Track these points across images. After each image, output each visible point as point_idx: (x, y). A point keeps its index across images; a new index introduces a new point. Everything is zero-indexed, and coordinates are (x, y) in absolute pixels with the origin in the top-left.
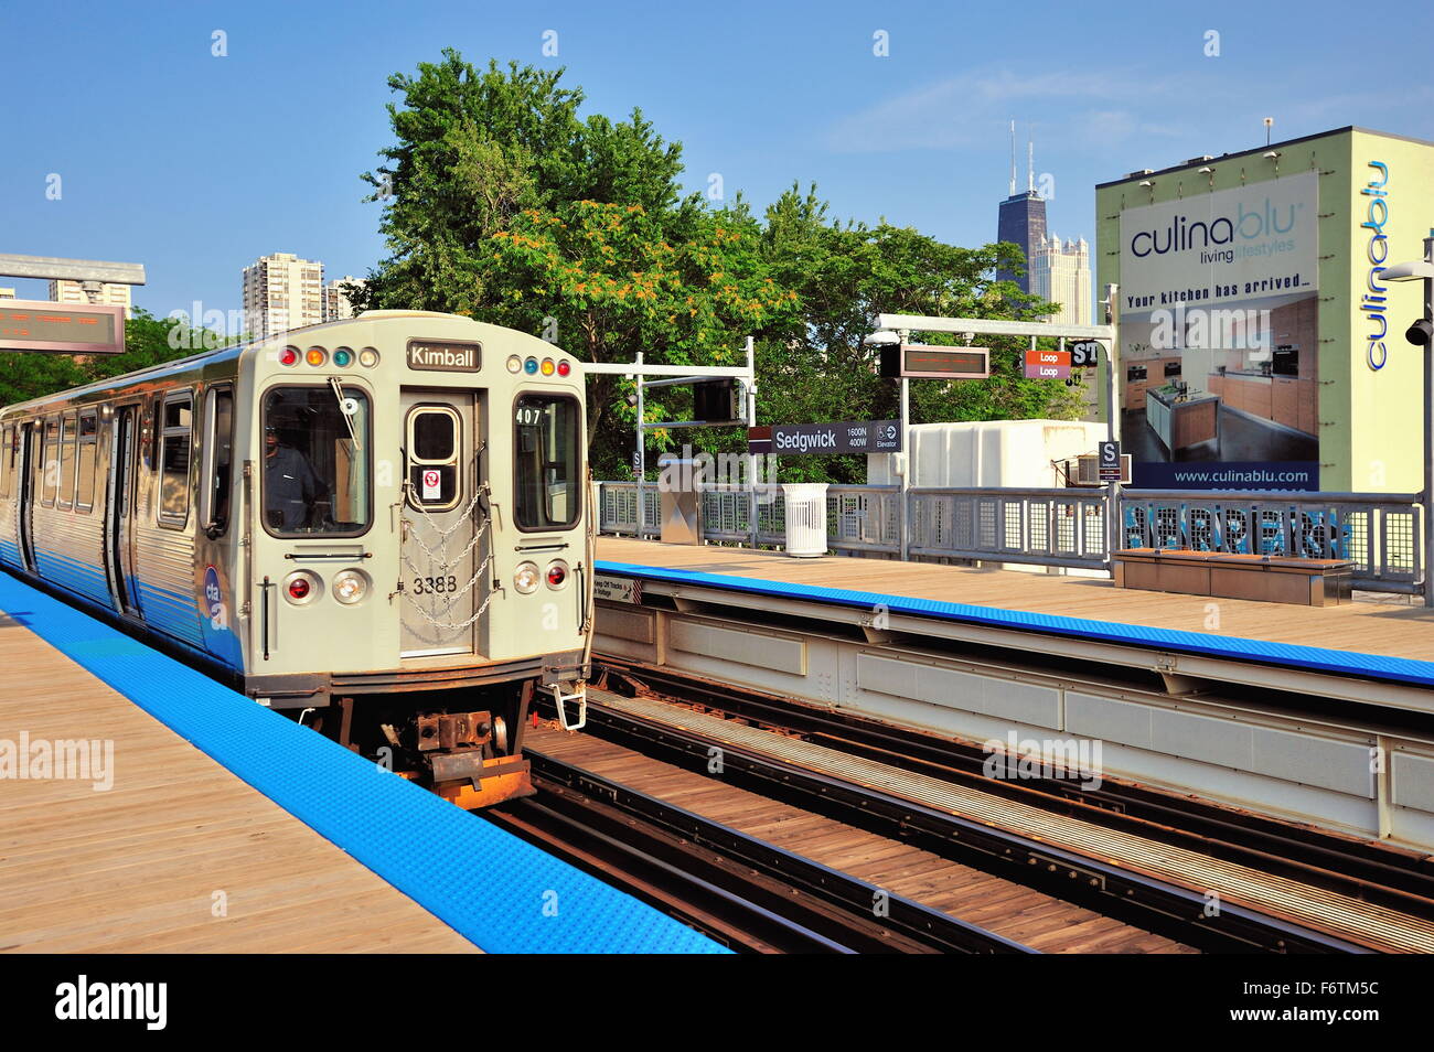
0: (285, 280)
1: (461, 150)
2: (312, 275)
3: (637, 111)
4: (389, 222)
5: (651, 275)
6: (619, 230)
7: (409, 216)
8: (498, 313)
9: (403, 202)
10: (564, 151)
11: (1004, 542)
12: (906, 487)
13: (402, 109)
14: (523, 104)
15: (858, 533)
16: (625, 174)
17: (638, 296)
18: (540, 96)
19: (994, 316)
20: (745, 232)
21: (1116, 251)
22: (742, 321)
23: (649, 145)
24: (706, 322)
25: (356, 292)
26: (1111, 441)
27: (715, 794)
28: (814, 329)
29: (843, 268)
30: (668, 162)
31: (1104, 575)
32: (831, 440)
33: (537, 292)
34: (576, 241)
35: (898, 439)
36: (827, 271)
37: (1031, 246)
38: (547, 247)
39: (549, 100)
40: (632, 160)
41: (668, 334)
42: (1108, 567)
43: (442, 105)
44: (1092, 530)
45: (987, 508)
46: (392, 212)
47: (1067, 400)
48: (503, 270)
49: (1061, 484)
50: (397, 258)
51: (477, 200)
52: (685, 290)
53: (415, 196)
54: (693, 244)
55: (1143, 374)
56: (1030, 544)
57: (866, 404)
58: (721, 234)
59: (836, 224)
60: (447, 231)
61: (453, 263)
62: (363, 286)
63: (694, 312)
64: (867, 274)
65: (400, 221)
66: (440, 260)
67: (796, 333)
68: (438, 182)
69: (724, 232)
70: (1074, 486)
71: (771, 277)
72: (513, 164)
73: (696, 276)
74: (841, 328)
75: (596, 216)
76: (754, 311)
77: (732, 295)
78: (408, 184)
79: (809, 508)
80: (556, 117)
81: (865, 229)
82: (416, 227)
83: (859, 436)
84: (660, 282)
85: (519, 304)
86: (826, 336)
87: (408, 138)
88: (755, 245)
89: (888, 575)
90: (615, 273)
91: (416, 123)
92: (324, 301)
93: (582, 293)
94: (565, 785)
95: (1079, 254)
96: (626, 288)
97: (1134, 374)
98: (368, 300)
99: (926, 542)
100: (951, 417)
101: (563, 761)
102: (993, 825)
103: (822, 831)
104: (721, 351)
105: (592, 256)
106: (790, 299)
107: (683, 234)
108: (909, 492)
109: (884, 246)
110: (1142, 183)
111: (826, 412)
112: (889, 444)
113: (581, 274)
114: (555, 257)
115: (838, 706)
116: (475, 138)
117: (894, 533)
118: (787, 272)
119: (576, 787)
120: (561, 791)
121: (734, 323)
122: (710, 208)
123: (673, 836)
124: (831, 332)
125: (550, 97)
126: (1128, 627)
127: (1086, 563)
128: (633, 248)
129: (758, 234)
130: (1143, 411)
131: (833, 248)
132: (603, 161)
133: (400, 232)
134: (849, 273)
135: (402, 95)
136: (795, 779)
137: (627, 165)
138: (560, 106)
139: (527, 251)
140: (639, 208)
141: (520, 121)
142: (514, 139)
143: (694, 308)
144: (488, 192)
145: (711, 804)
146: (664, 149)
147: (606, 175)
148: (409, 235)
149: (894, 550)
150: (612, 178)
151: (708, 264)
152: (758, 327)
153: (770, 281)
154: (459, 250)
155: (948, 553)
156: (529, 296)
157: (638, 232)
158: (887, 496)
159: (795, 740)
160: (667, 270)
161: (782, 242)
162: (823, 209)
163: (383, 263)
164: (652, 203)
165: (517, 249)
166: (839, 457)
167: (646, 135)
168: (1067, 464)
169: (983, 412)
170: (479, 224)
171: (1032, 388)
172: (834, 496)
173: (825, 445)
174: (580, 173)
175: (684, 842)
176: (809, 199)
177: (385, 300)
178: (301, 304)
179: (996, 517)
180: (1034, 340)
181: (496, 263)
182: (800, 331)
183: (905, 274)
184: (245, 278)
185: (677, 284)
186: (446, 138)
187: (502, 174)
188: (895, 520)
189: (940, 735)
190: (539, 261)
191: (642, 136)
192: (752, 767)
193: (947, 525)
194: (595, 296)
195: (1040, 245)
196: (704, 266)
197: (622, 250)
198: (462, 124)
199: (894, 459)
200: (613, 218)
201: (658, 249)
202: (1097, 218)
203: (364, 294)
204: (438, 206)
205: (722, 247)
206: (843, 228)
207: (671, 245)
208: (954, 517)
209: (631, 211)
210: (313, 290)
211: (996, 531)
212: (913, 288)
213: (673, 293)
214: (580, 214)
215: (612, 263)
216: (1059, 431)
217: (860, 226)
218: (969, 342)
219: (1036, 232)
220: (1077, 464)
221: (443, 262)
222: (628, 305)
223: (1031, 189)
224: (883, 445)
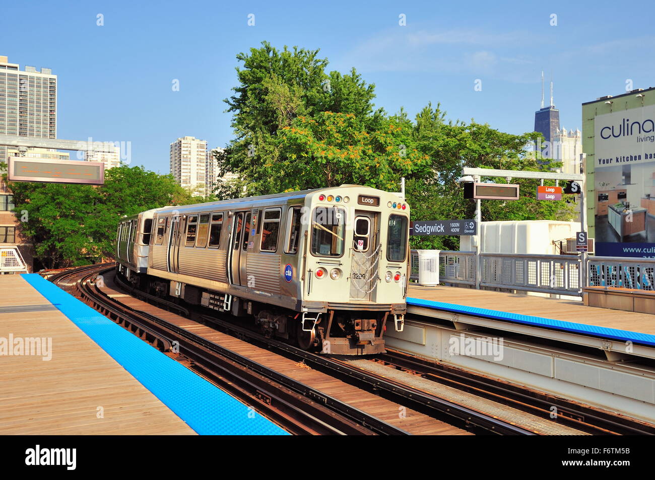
0: (189, 149)
1: (270, 88)
2: (202, 146)
3: (354, 69)
4: (235, 122)
5: (358, 148)
6: (342, 125)
7: (245, 119)
8: (285, 165)
9: (242, 112)
10: (319, 88)
11: (528, 281)
12: (479, 253)
13: (243, 69)
14: (299, 66)
15: (454, 275)
16: (347, 99)
17: (351, 157)
18: (307, 63)
19: (529, 168)
20: (405, 127)
21: (592, 136)
22: (402, 170)
23: (359, 85)
24: (384, 170)
25: (220, 155)
26: (583, 231)
27: (374, 402)
28: (439, 173)
29: (452, 144)
30: (368, 94)
31: (579, 299)
32: (442, 228)
33: (304, 155)
34: (322, 131)
35: (475, 229)
36: (445, 146)
37: (551, 134)
38: (308, 134)
39: (312, 64)
40: (351, 92)
41: (365, 175)
42: (581, 295)
43: (261, 67)
44: (574, 277)
45: (519, 263)
46: (237, 117)
47: (567, 210)
48: (287, 145)
49: (558, 253)
50: (238, 139)
51: (277, 112)
52: (374, 155)
53: (248, 110)
54: (378, 132)
55: (606, 198)
56: (541, 283)
57: (463, 211)
58: (392, 128)
59: (450, 123)
60: (263, 126)
61: (265, 142)
62: (223, 152)
63: (378, 165)
64: (464, 147)
65: (240, 121)
66: (259, 140)
67: (429, 175)
68: (259, 103)
69: (394, 127)
70: (564, 254)
71: (417, 149)
72: (294, 94)
73: (380, 148)
74: (452, 174)
75: (332, 119)
76: (407, 165)
77: (397, 157)
78: (245, 104)
79: (430, 262)
80: (315, 72)
81: (464, 125)
82: (248, 124)
83: (455, 227)
84: (362, 151)
85: (295, 161)
86: (444, 177)
87: (245, 83)
88: (410, 133)
89: (468, 296)
90: (340, 146)
91: (249, 76)
92: (207, 159)
93: (323, 155)
94: (302, 394)
95: (576, 137)
96: (346, 153)
97: (602, 198)
98: (225, 159)
99: (489, 280)
100: (506, 218)
101: (303, 383)
102: (514, 424)
103: (426, 423)
104: (391, 184)
105: (330, 138)
106: (425, 159)
107: (375, 128)
108: (480, 255)
109: (474, 134)
110: (606, 103)
111: (443, 214)
112: (471, 231)
113: (324, 146)
114: (311, 139)
115: (441, 361)
116: (276, 82)
117: (473, 275)
118: (425, 146)
119: (308, 396)
120: (300, 398)
121: (398, 171)
122: (388, 115)
123: (352, 422)
124: (447, 176)
125: (312, 63)
126: (587, 326)
127: (569, 293)
128: (349, 134)
129: (411, 127)
130: (606, 216)
131: (448, 135)
132: (337, 93)
133: (240, 126)
134: (456, 147)
135: (243, 63)
136: (415, 396)
137: (348, 95)
138: (317, 67)
139: (298, 135)
140: (352, 115)
141: (298, 74)
142: (295, 83)
143: (378, 163)
144: (282, 108)
145: (373, 407)
146: (366, 87)
147: (338, 100)
148: (245, 128)
149: (472, 283)
150: (341, 101)
151: (385, 142)
152: (409, 173)
153: (416, 151)
154: (268, 135)
155: (499, 286)
156: (300, 157)
157: (352, 127)
158: (469, 257)
159: (418, 377)
160: (366, 145)
161: (423, 132)
162: (444, 115)
163: (232, 141)
164: (360, 113)
165: (293, 135)
166: (450, 237)
167: (358, 81)
168: (561, 243)
169: (523, 215)
170: (277, 123)
171: (548, 204)
172: (442, 256)
173: (439, 231)
174: (325, 98)
175: (358, 425)
176: (436, 110)
177: (232, 159)
178: (196, 160)
179: (524, 269)
180: (542, 181)
181: (284, 141)
182: (431, 175)
183: (484, 148)
184: (171, 148)
185: (370, 152)
186: (262, 82)
187: (289, 99)
188: (473, 269)
189: (491, 377)
190: (303, 141)
191: (356, 81)
192: (394, 389)
193: (499, 272)
194: (330, 157)
195: (556, 132)
196: (384, 143)
197: (344, 135)
198: (270, 76)
199: (473, 239)
200: (341, 119)
201: (361, 135)
202: (583, 119)
203: (223, 156)
204: (259, 114)
205: (393, 134)
206: (453, 125)
207: (368, 133)
208: (503, 268)
209: (348, 117)
210: (202, 154)
211: (524, 276)
212: (487, 154)
213: (368, 156)
214: (324, 118)
215: (340, 142)
216: (557, 226)
217: (462, 123)
218: (509, 182)
219: (554, 126)
220: (566, 243)
221: (260, 141)
222: (346, 161)
223: (552, 105)
224: (467, 231)
